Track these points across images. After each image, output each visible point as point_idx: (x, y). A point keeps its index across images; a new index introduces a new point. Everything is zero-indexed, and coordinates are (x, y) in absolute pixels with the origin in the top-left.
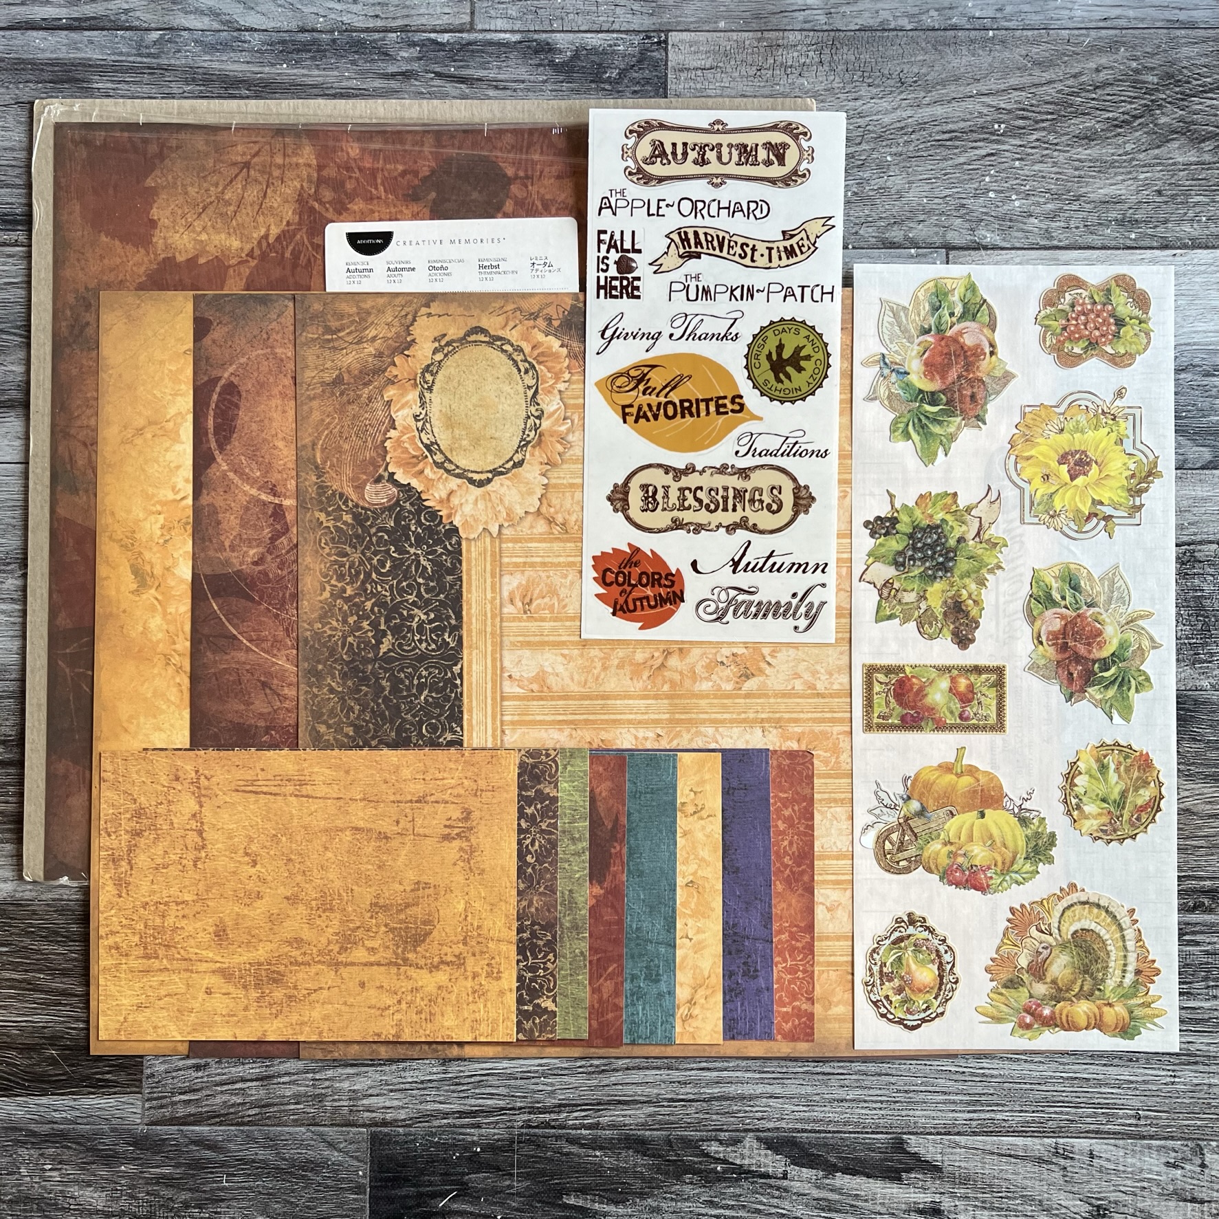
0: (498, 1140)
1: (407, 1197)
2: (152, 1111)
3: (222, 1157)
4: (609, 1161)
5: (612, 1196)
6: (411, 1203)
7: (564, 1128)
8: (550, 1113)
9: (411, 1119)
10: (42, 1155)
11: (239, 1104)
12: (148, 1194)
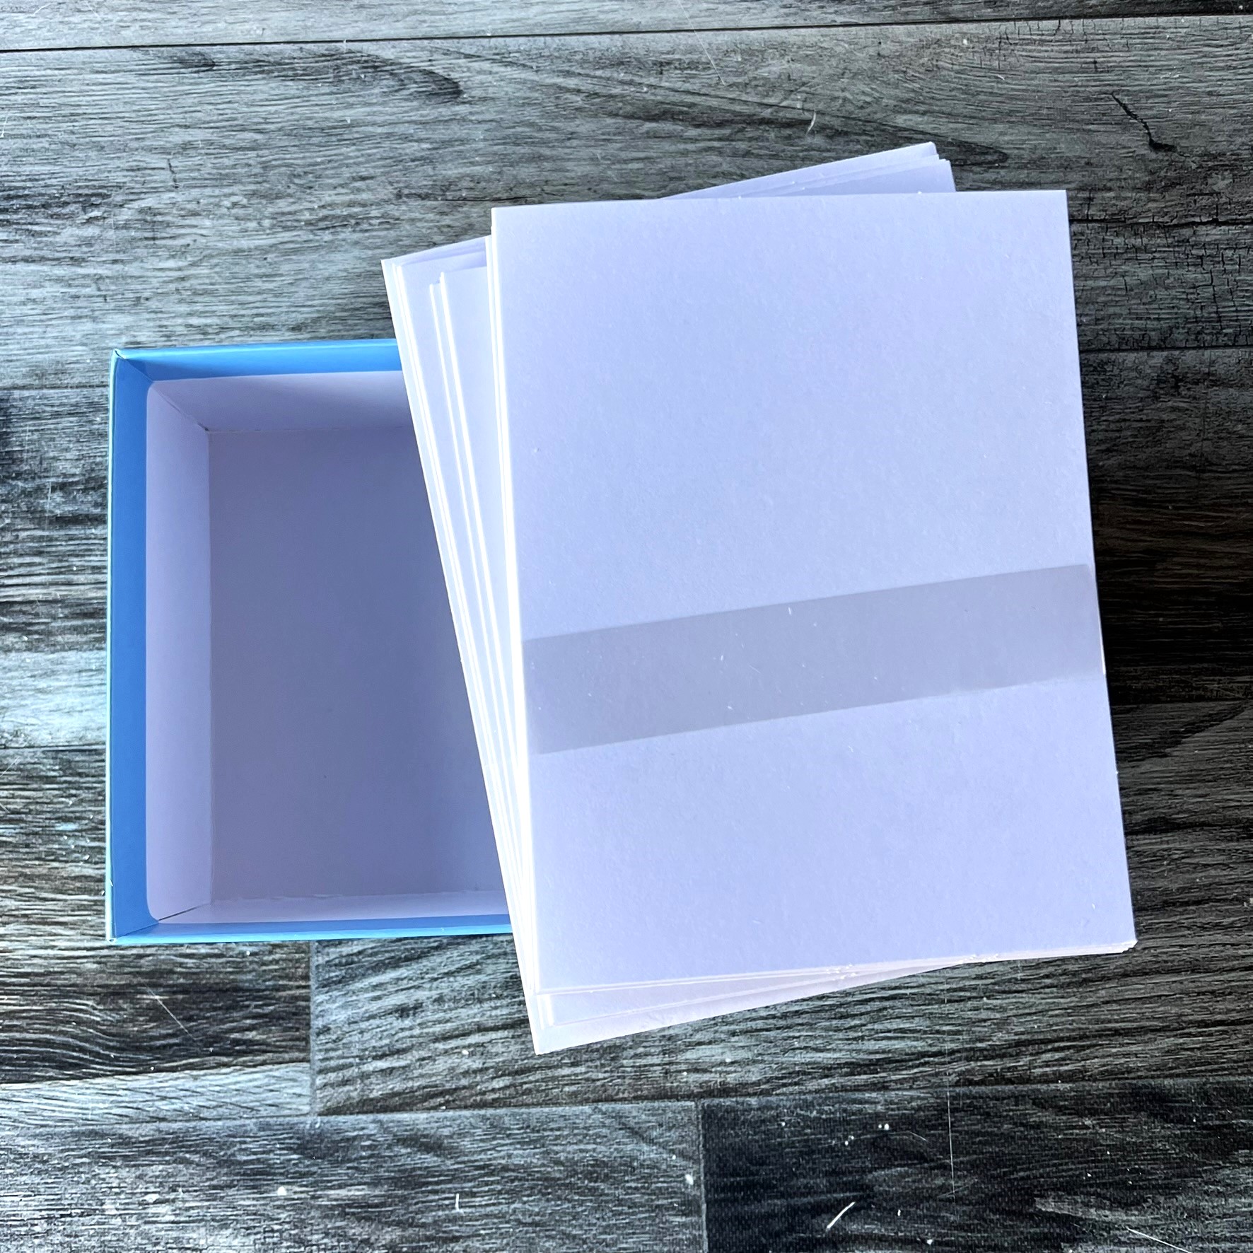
0: (919, 1109)
1: (771, 1215)
2: (329, 1091)
3: (450, 1164)
4: (1108, 1134)
5: (1118, 1194)
6: (777, 1226)
7: (1028, 1081)
8: (1002, 1056)
9: (768, 1081)
10: (140, 1177)
11: (475, 1072)
12: (327, 1234)
